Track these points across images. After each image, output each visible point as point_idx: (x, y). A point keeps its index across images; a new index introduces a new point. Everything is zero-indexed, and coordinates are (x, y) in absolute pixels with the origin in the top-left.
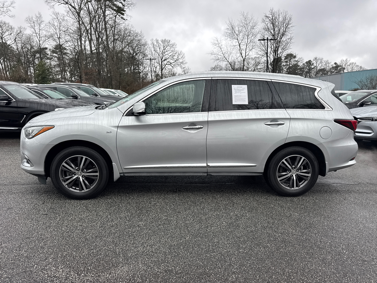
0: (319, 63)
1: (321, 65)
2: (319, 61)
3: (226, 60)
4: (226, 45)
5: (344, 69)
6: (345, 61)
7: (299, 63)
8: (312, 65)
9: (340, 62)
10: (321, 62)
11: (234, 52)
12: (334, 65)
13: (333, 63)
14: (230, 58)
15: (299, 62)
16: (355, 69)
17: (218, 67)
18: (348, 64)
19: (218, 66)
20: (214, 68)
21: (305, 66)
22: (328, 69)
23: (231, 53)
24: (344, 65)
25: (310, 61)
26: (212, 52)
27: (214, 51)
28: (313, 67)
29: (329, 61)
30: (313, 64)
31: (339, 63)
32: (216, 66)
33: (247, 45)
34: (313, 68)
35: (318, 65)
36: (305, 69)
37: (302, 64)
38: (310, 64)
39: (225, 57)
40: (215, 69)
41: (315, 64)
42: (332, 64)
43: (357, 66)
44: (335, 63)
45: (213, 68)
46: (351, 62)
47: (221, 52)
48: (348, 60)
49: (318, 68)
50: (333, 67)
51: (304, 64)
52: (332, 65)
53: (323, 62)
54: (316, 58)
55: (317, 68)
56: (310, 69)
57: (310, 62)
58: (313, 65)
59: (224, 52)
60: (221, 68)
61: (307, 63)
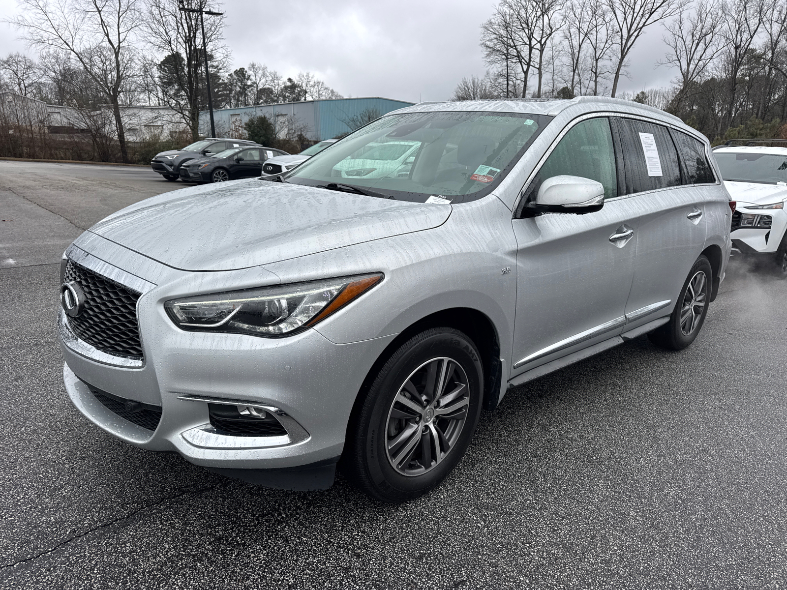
0: (260, 75)
1: (264, 79)
2: (261, 72)
3: (66, 46)
4: (59, 7)
5: (306, 92)
6: (305, 76)
7: (220, 71)
8: (248, 79)
9: (298, 78)
10: (264, 75)
11: (84, 27)
12: (289, 84)
13: (285, 79)
14: (76, 41)
15: (221, 69)
16: (325, 96)
17: (20, 61)
18: (312, 83)
19: (20, 59)
20: (8, 61)
21: (233, 80)
22: (276, 89)
23: (76, 30)
24: (304, 85)
25: (242, 70)
26: (20, 18)
27: (27, 17)
28: (249, 83)
29: (278, 74)
30: (250, 76)
31: (296, 80)
32: (11, 57)
33: (119, 14)
34: (251, 86)
35: (258, 79)
36: (235, 86)
37: (227, 75)
38: (244, 75)
39: (61, 38)
40: (9, 65)
41: (253, 78)
42: (283, 81)
43: (326, 89)
44: (290, 80)
45: (5, 63)
46: (315, 79)
47: (50, 23)
48: (311, 75)
49: (261, 87)
50: (286, 88)
51: (230, 75)
52: (284, 83)
53: (268, 74)
54: (253, 66)
55: (257, 86)
56: (244, 88)
57: (243, 72)
58: (251, 80)
59: (55, 23)
60: (28, 64)
61: (237, 73)
